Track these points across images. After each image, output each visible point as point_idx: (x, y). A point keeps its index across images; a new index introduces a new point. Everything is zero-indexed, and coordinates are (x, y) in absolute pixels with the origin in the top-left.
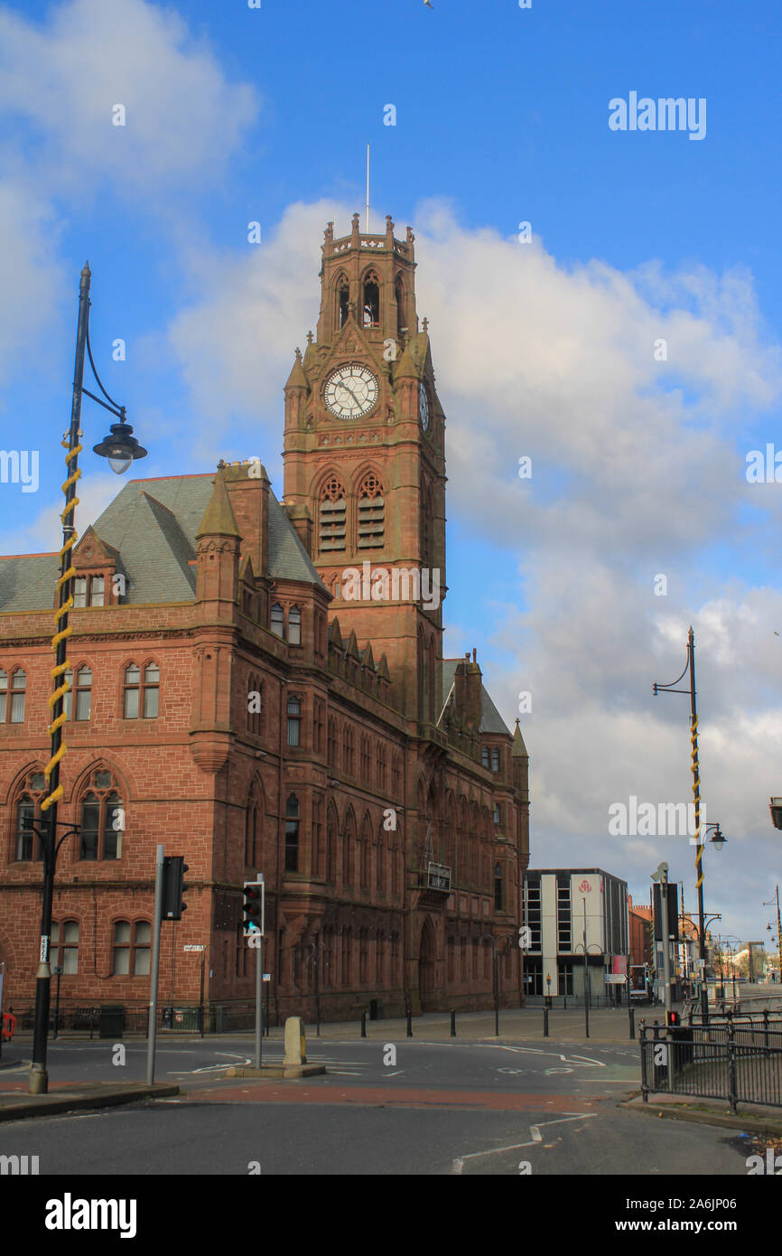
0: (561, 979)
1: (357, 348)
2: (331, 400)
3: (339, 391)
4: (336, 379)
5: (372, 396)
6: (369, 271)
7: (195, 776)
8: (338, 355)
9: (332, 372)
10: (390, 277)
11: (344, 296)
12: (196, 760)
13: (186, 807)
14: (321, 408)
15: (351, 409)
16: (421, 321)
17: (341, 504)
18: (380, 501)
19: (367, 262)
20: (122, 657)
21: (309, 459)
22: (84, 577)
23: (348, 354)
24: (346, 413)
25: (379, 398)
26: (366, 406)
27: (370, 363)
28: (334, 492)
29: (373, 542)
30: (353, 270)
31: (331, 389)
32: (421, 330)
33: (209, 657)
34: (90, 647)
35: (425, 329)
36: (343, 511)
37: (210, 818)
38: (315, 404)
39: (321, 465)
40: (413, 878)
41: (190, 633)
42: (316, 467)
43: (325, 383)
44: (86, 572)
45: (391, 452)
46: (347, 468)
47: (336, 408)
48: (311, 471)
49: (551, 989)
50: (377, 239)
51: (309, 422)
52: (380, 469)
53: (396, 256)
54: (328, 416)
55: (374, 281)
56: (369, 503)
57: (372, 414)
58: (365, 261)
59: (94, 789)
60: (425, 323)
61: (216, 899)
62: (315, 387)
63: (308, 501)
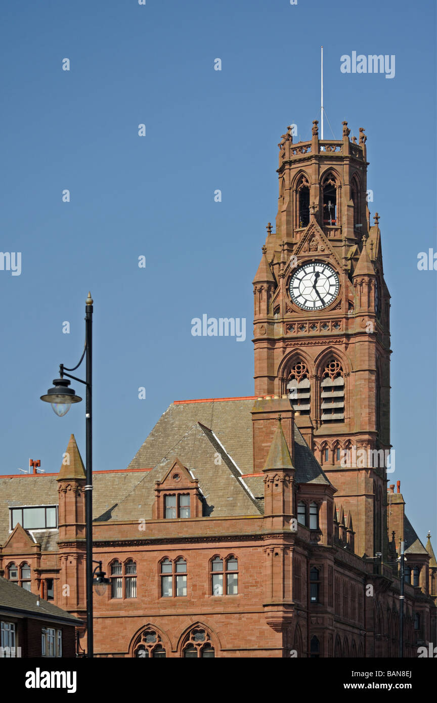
1: (319, 248)
2: (296, 293)
3: (303, 285)
4: (301, 275)
5: (333, 290)
6: (328, 175)
7: (268, 633)
8: (302, 254)
9: (298, 268)
10: (347, 179)
11: (304, 194)
12: (269, 623)
14: (288, 301)
15: (314, 302)
16: (373, 215)
17: (306, 384)
18: (340, 382)
19: (327, 167)
20: (209, 553)
21: (278, 345)
22: (174, 495)
23: (311, 253)
24: (310, 304)
25: (339, 292)
26: (327, 299)
27: (331, 260)
28: (299, 372)
29: (335, 416)
30: (314, 174)
31: (296, 283)
33: (277, 554)
34: (185, 546)
35: (377, 223)
36: (307, 390)
38: (280, 298)
39: (288, 350)
41: (261, 537)
42: (284, 352)
43: (291, 278)
44: (177, 492)
45: (352, 340)
47: (301, 300)
48: (279, 355)
50: (335, 144)
51: (277, 313)
52: (341, 355)
53: (352, 159)
54: (292, 306)
55: (332, 183)
56: (331, 383)
57: (333, 306)
59: (194, 643)
60: (377, 218)
62: (282, 282)
63: (277, 382)
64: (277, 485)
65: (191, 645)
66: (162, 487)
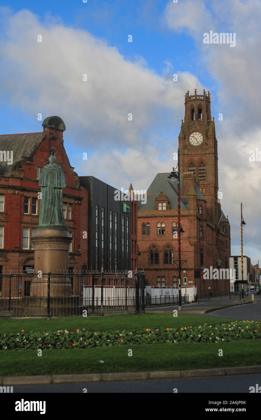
0: (235, 287)
1: (197, 127)
2: (191, 141)
3: (193, 138)
4: (192, 135)
5: (202, 140)
6: (200, 105)
7: (189, 246)
8: (193, 129)
9: (191, 133)
10: (205, 107)
11: (193, 111)
12: (190, 243)
13: (188, 253)
14: (188, 143)
15: (196, 143)
16: (212, 118)
17: (194, 168)
18: (204, 168)
19: (199, 103)
20: (172, 221)
21: (185, 156)
22: (161, 203)
23: (195, 129)
24: (195, 144)
25: (204, 141)
26: (200, 143)
27: (200, 131)
28: (192, 165)
29: (203, 178)
30: (195, 105)
31: (191, 138)
32: (212, 120)
33: (192, 221)
34: (165, 218)
35: (214, 120)
36: (194, 170)
37: (193, 255)
38: (187, 142)
39: (189, 158)
40: (215, 263)
41: (187, 216)
42: (187, 158)
43: (189, 136)
44: (162, 202)
45: (207, 155)
46: (196, 159)
47: (192, 143)
48: (186, 160)
49: (232, 290)
50: (201, 96)
51: (185, 147)
52: (204, 160)
53: (206, 101)
54: (190, 145)
55: (201, 108)
56: (201, 168)
57: (202, 145)
58: (198, 103)
59: (167, 249)
60: (213, 118)
61: (195, 272)
62: (187, 137)
63: (185, 168)
64: (192, 200)
65: (166, 250)
66: (157, 200)
